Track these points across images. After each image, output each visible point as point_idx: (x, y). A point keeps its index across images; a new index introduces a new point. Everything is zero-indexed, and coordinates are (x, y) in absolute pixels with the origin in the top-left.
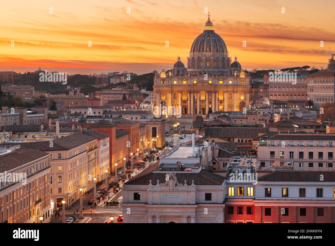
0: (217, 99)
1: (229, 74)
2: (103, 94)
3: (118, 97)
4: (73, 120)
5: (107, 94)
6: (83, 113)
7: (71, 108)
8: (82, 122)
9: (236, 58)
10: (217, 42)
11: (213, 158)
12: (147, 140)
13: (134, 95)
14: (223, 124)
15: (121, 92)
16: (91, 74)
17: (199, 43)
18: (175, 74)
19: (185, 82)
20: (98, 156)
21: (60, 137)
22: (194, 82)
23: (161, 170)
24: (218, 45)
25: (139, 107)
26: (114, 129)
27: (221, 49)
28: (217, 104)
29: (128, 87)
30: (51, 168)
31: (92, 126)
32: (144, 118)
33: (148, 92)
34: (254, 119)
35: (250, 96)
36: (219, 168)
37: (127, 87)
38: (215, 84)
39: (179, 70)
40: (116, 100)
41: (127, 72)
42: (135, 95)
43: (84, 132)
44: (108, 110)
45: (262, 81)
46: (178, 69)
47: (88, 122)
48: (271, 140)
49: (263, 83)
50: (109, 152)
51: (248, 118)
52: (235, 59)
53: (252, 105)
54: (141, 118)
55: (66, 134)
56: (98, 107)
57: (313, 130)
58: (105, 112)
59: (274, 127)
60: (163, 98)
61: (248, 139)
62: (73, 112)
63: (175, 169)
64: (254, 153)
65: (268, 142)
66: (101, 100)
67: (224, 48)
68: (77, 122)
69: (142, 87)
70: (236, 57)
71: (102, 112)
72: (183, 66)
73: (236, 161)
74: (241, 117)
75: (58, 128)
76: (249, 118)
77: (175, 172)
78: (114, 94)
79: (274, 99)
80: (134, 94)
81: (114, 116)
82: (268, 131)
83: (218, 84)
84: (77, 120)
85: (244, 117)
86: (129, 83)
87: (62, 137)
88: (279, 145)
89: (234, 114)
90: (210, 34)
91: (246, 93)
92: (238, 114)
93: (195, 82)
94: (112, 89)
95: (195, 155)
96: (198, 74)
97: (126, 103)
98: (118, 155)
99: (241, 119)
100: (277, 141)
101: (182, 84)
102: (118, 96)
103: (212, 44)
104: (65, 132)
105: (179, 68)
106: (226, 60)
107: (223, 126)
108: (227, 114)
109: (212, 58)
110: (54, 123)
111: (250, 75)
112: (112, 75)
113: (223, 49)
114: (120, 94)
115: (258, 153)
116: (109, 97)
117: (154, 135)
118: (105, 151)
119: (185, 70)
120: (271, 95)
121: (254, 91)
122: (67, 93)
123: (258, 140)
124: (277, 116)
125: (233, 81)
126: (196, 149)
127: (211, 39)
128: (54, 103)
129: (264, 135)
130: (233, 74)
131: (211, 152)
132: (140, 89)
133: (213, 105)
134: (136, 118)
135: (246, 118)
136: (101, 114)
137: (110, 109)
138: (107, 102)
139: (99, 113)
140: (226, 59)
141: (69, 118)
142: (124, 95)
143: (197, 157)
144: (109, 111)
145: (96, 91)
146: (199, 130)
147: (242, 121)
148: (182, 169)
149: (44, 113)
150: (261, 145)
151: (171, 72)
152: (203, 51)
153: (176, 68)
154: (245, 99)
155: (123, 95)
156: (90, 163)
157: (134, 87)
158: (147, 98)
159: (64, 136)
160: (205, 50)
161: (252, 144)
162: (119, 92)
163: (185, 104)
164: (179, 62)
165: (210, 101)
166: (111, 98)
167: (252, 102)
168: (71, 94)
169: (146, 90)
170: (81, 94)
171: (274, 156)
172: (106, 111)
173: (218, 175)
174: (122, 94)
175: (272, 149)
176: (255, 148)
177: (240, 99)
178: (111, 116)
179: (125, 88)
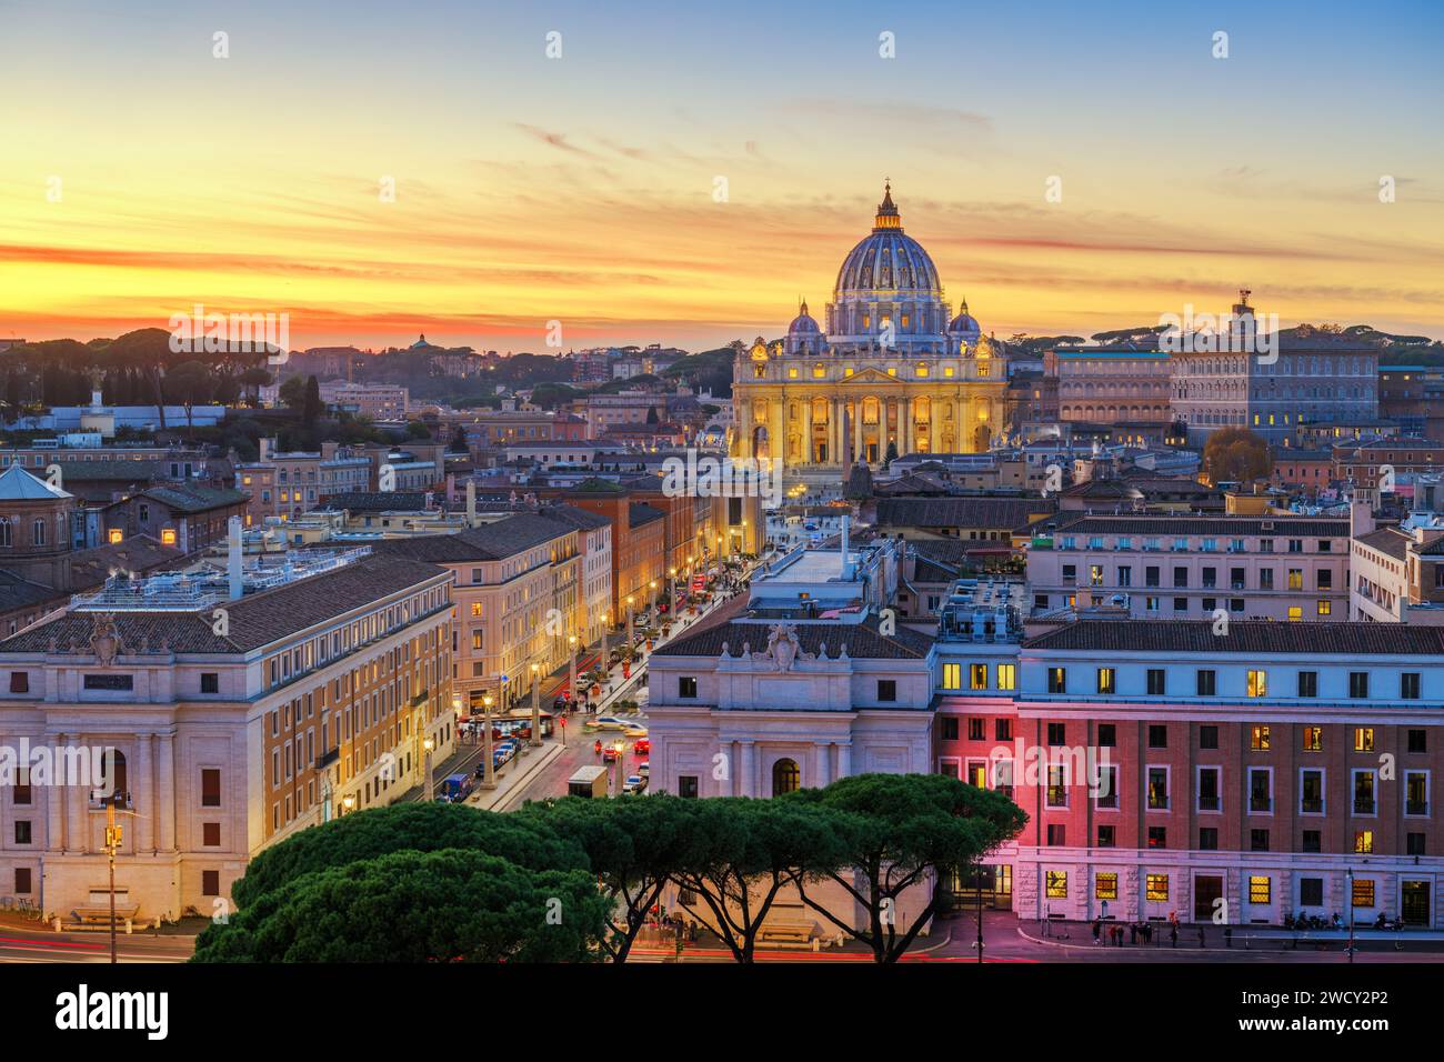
0: (910, 420)
1: (944, 349)
2: (595, 407)
3: (635, 416)
4: (513, 479)
5: (604, 406)
6: (540, 458)
7: (507, 445)
8: (538, 482)
9: (964, 305)
10: (911, 260)
11: (901, 584)
12: (714, 533)
14: (927, 489)
15: (642, 402)
16: (560, 353)
17: (861, 264)
18: (794, 350)
19: (820, 374)
20: (580, 575)
21: (477, 523)
22: (844, 374)
23: (755, 617)
24: (914, 271)
25: (693, 441)
26: (624, 503)
27: (922, 280)
28: (910, 434)
29: (663, 387)
30: (453, 607)
31: (563, 494)
33: (717, 402)
34: (1016, 475)
35: (1004, 409)
36: (916, 611)
37: (659, 388)
38: (904, 377)
39: (803, 340)
40: (630, 423)
41: (659, 346)
42: (683, 409)
43: (541, 512)
44: (607, 450)
45: (1038, 368)
46: (800, 337)
47: (552, 484)
48: (1067, 535)
49: (1041, 373)
50: (609, 565)
51: (998, 472)
52: (962, 308)
53: (1011, 435)
55: (493, 517)
56: (579, 444)
57: (1188, 505)
58: (599, 456)
59: (1074, 497)
60: (760, 417)
61: (998, 532)
62: (512, 455)
63: (794, 614)
64: (1015, 569)
65: (1058, 539)
66: (587, 423)
67: (929, 276)
68: (523, 484)
69: (701, 388)
70: (966, 302)
71: (590, 455)
72: (815, 327)
73: (966, 593)
74: (980, 469)
75: (471, 501)
76: (1001, 472)
77: (795, 622)
78: (622, 407)
79: (1072, 418)
80: (680, 408)
81: (624, 467)
82: (1057, 508)
83: (913, 378)
84: (524, 479)
85: (989, 469)
86: (665, 377)
87: (483, 523)
88: (1088, 547)
89: (957, 461)
90: (892, 238)
91: (994, 401)
92: (969, 461)
93: (849, 372)
94: (618, 393)
95: (850, 576)
96: (856, 350)
97: (658, 432)
98: (634, 576)
99: (980, 476)
100: (1083, 535)
101: (812, 379)
102: (635, 411)
103: (895, 266)
104: (491, 511)
105: (803, 334)
106: (937, 310)
107: (928, 494)
108: (940, 461)
109: (896, 305)
110: (460, 488)
111: (1006, 352)
112: (620, 355)
113: (927, 279)
114: (641, 406)
115: (1028, 569)
116: (610, 416)
117: (735, 520)
118: (599, 562)
119: (821, 339)
120: (1066, 408)
121: (1015, 396)
122: (497, 405)
123: (1029, 534)
124: (1083, 466)
125: (957, 369)
126: (853, 558)
127: (894, 251)
128: (462, 432)
129: (1045, 520)
130: (955, 348)
131: (895, 567)
132: (696, 392)
133: (901, 437)
135: (992, 472)
136: (589, 461)
137: (613, 449)
138: (605, 428)
139: (584, 458)
140: (937, 306)
141: (500, 474)
142: (652, 409)
143: (854, 580)
144: (609, 453)
145: (574, 400)
146: (861, 506)
147: (980, 479)
148: (814, 612)
149: (433, 458)
150: (1037, 548)
151: (782, 345)
152: (871, 287)
153: (795, 334)
154: (991, 418)
155: (647, 410)
156: (558, 595)
157: (678, 388)
158: (714, 416)
159: (489, 521)
160: (876, 282)
161: (1009, 545)
162: (639, 402)
163: (820, 434)
164: (803, 316)
165: (892, 425)
166: (615, 418)
167: (1010, 426)
168: (508, 406)
169: (713, 396)
170: (534, 406)
171: (1074, 579)
172: (601, 453)
173: (913, 631)
174: (645, 408)
175: (1069, 559)
176: (1021, 557)
177: (977, 419)
178: (617, 466)
179: (655, 390)
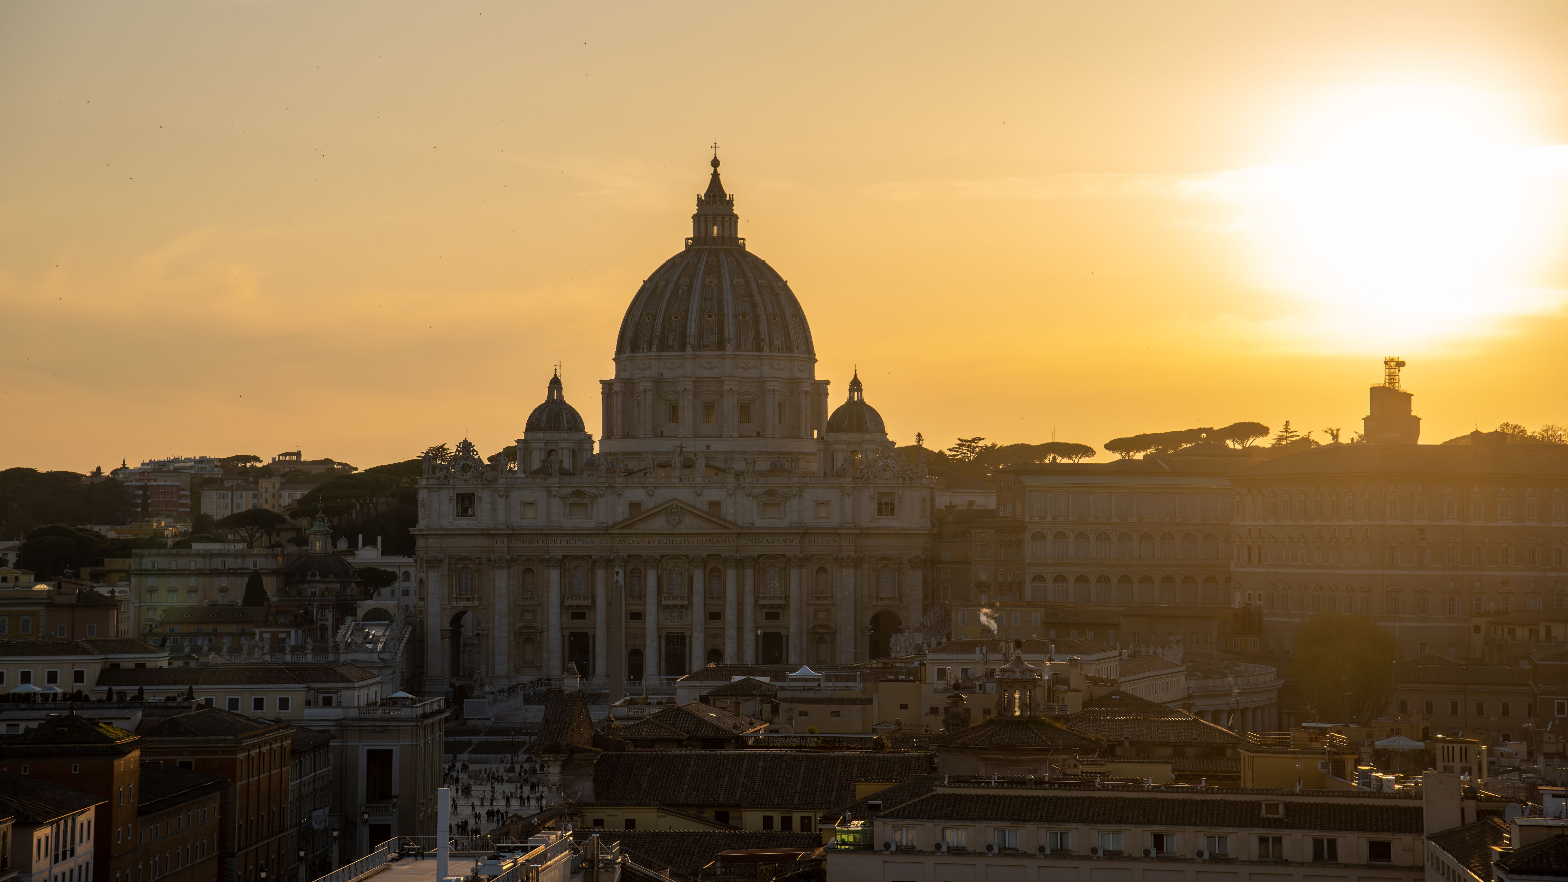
0: (750, 599)
2: (144, 573)
3: (223, 590)
5: (162, 573)
9: (856, 385)
10: (758, 299)
13: (308, 578)
15: (238, 563)
16: (99, 468)
17: (664, 306)
18: (534, 467)
24: (763, 318)
26: (127, 763)
27: (778, 337)
32: (327, 702)
33: (395, 563)
34: (904, 707)
35: (925, 580)
37: (285, 536)
38: (739, 519)
39: (550, 447)
40: (214, 605)
41: (298, 454)
42: (318, 578)
44: (129, 660)
45: (988, 502)
46: (546, 442)
48: (901, 823)
49: (995, 512)
51: (870, 701)
52: (851, 390)
54: (308, 704)
58: (109, 673)
59: (963, 749)
65: (883, 830)
67: (792, 331)
69: (360, 536)
70: (859, 377)
71: (92, 668)
72: (574, 421)
74: (838, 695)
76: (875, 701)
78: (198, 573)
79: (1047, 598)
80: (313, 575)
83: (758, 518)
85: (853, 695)
86: (294, 515)
88: (937, 847)
90: (722, 257)
91: (909, 564)
94: (190, 548)
96: (650, 466)
97: (263, 623)
99: (835, 707)
100: (930, 824)
101: (563, 522)
102: (223, 581)
103: (729, 310)
105: (553, 434)
106: (807, 392)
108: (764, 679)
109: (730, 383)
111: (932, 472)
112: (219, 473)
113: (787, 334)
114: (234, 573)
116: (172, 591)
119: (587, 444)
120: (1037, 577)
121: (947, 556)
125: (837, 504)
127: (726, 282)
130: (837, 466)
132: (353, 545)
133: (731, 632)
134: (284, 704)
135: (861, 701)
136: (86, 684)
137: (139, 657)
139: (78, 677)
140: (806, 387)
142: (255, 579)
144: (133, 665)
145: (106, 560)
147: (837, 714)
152: (683, 349)
153: (540, 435)
154: (900, 598)
155: (246, 580)
157: (312, 538)
158: (385, 591)
160: (692, 339)
162: (231, 563)
164: (554, 402)
165: (715, 609)
166: (182, 593)
169: (384, 553)
172: (115, 666)
174: (243, 575)
175: (905, 871)
177: (875, 597)
178: (141, 691)
179: (274, 539)
